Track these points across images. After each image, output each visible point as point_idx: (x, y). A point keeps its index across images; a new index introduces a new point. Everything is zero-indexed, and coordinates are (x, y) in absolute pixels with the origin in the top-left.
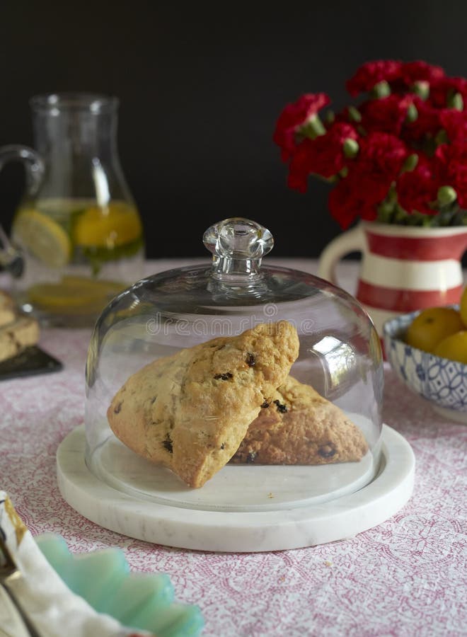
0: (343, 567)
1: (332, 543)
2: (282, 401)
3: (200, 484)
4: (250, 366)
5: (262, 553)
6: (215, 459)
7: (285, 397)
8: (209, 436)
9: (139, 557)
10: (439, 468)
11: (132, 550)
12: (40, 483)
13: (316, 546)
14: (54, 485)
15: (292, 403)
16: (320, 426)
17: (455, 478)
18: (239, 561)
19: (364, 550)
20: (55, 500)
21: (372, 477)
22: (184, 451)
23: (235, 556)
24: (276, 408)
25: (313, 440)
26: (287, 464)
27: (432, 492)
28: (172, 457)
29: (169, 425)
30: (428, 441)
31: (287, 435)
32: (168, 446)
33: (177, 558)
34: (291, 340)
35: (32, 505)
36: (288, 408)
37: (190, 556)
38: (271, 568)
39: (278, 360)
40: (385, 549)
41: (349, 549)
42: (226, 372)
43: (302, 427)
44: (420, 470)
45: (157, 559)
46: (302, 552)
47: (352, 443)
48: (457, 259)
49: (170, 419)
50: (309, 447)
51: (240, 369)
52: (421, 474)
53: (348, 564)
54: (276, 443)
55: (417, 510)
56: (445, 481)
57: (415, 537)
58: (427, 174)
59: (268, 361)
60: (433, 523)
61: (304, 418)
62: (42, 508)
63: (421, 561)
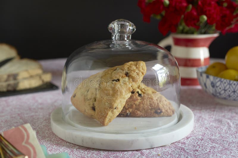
0: (166, 156)
1: (161, 147)
2: (140, 92)
3: (107, 124)
4: (127, 76)
5: (131, 151)
6: (113, 113)
7: (141, 90)
8: (110, 104)
9: (80, 153)
10: (203, 120)
11: (78, 150)
12: (44, 126)
13: (154, 148)
14: (50, 127)
15: (144, 93)
16: (156, 102)
17: (210, 124)
18: (122, 154)
19: (174, 150)
20: (49, 132)
21: (177, 121)
22: (100, 110)
23: (120, 152)
24: (137, 95)
25: (153, 108)
26: (143, 117)
27: (201, 128)
28: (95, 113)
29: (94, 100)
30: (198, 111)
31: (142, 105)
32: (94, 109)
33: (96, 153)
34: (143, 67)
35: (40, 134)
36: (142, 95)
37: (102, 152)
38: (135, 156)
39: (138, 74)
40: (183, 149)
41: (168, 149)
42: (117, 78)
43: (148, 102)
44: (196, 121)
45: (87, 153)
46: (148, 150)
47: (168, 109)
48: (207, 47)
49: (94, 98)
50: (151, 111)
51: (122, 77)
52: (196, 122)
53: (167, 155)
54: (138, 109)
55: (196, 135)
56: (206, 125)
57: (195, 145)
58: (195, 13)
59: (134, 74)
60: (202, 140)
61: (149, 99)
62: (44, 135)
63: (198, 153)
